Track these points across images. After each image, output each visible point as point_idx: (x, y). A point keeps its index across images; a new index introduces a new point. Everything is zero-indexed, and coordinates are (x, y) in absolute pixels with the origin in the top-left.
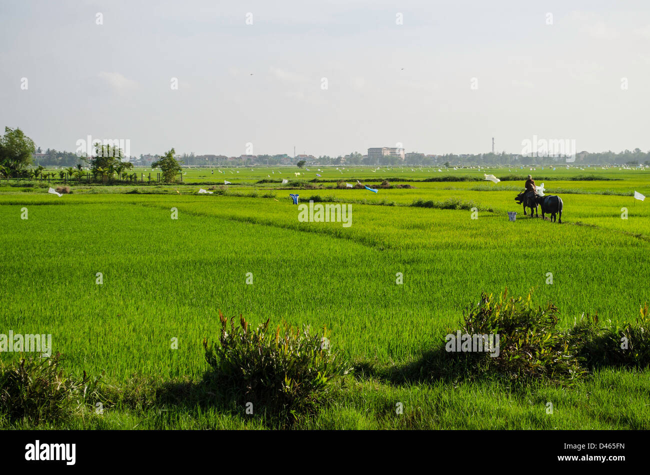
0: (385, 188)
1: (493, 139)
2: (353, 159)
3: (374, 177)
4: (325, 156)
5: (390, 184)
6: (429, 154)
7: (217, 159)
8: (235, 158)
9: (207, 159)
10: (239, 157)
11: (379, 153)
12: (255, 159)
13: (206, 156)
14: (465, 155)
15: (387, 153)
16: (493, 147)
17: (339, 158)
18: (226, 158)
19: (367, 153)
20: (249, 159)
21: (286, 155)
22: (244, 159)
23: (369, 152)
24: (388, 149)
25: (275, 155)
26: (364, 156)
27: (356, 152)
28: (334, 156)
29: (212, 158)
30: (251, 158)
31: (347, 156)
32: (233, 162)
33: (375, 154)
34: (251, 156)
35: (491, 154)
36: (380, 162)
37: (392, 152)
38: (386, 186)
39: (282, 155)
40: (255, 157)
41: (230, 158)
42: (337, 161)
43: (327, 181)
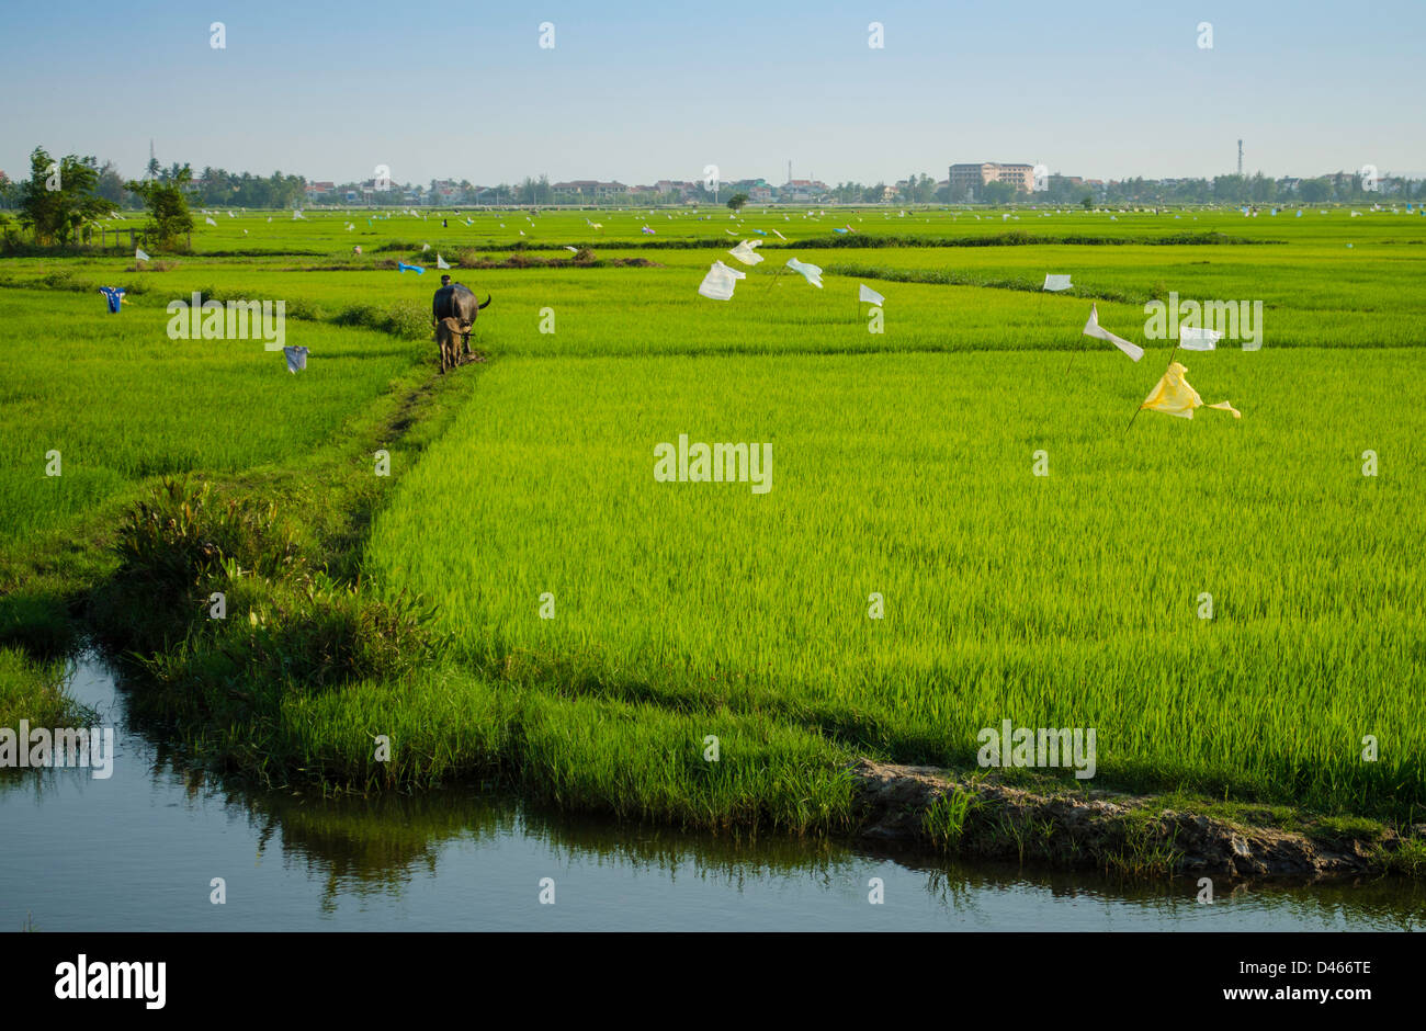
0: (583, 266)
1: (1240, 143)
2: (914, 191)
3: (667, 236)
4: (850, 184)
5: (598, 255)
6: (1091, 178)
7: (603, 190)
8: (643, 188)
9: (579, 190)
10: (653, 185)
11: (975, 175)
12: (690, 190)
13: (578, 184)
14: (1172, 180)
15: (990, 177)
16: (1240, 162)
17: (881, 189)
18: (624, 188)
19: (947, 178)
20: (674, 190)
21: (762, 180)
22: (665, 191)
23: (951, 174)
24: (995, 165)
25: (737, 180)
26: (940, 183)
27: (924, 175)
28: (869, 183)
29: (590, 188)
30: (678, 187)
31: (902, 182)
32: (637, 199)
33: (966, 178)
34: (680, 183)
35: (1235, 179)
36: (975, 197)
37: (1005, 175)
38: (585, 261)
39: (753, 181)
40: (690, 185)
41: (632, 189)
42: (876, 194)
43: (548, 248)
